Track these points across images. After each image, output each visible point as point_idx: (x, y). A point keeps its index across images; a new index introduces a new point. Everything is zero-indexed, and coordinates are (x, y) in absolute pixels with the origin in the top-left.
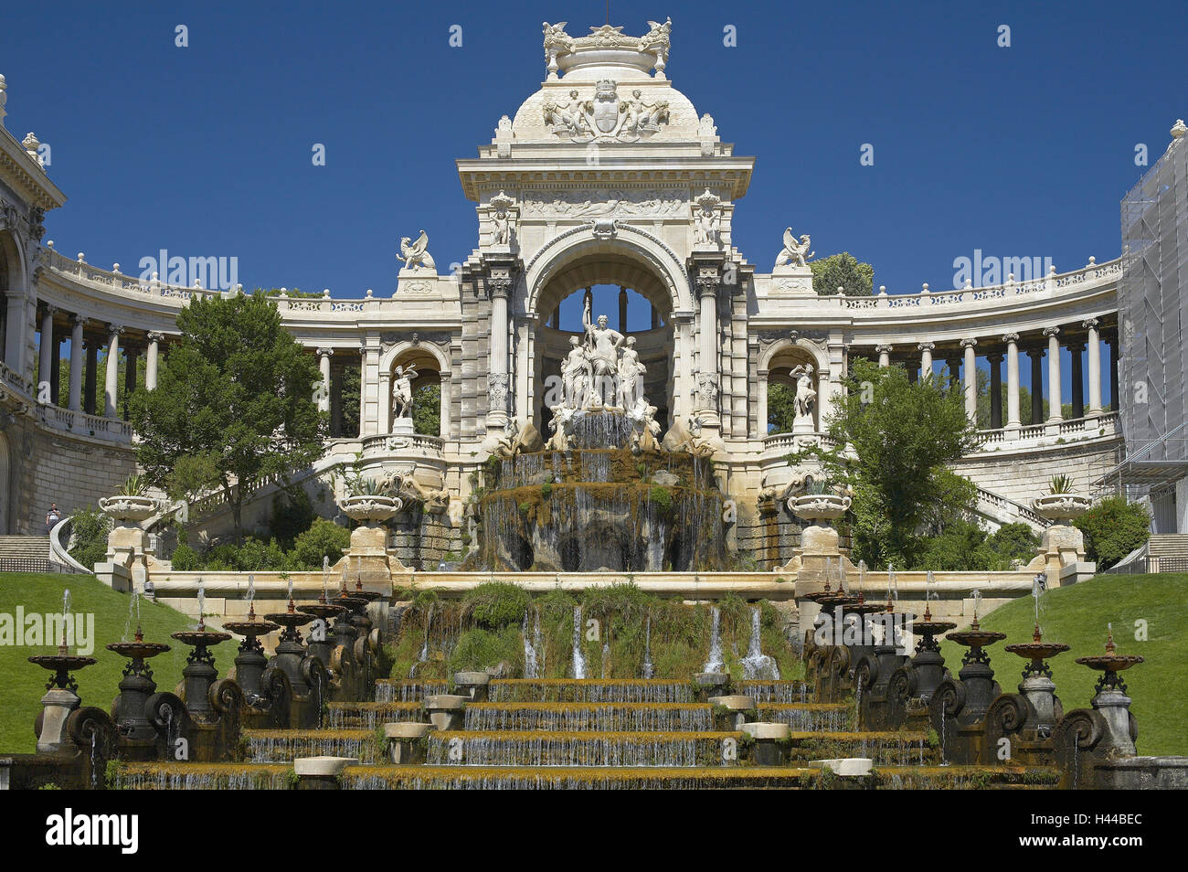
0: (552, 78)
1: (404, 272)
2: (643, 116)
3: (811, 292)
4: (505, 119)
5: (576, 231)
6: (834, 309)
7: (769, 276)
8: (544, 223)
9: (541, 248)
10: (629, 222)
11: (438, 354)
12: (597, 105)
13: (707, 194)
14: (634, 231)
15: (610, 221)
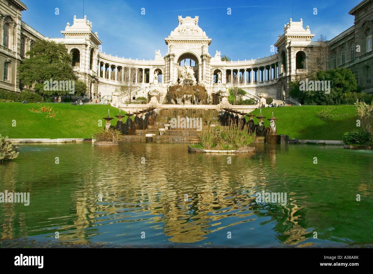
0: (180, 25)
1: (156, 56)
4: (172, 31)
7: (214, 58)
8: (178, 48)
9: (178, 52)
10: (192, 49)
11: (162, 70)
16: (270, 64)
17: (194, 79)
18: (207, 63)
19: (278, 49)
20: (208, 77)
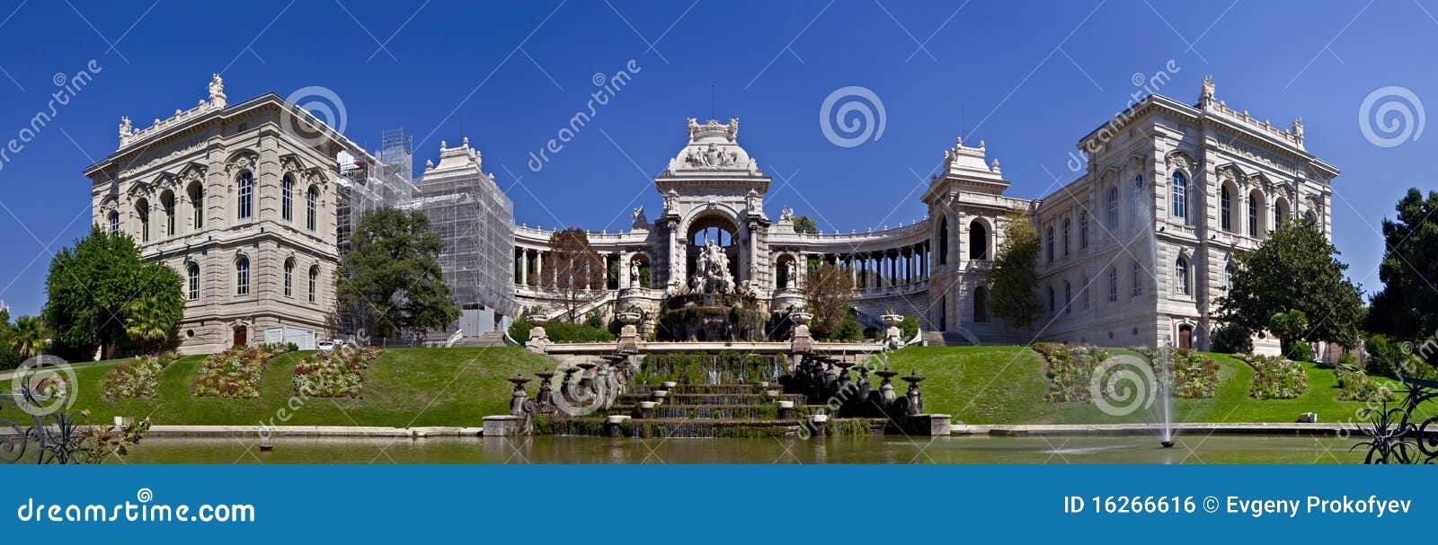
0: (691, 142)
3: (793, 231)
5: (699, 206)
6: (804, 239)
9: (688, 212)
10: (721, 202)
11: (648, 256)
13: (753, 191)
14: (723, 206)
15: (714, 202)
16: (912, 243)
17: (729, 278)
18: (760, 238)
19: (929, 207)
20: (764, 273)
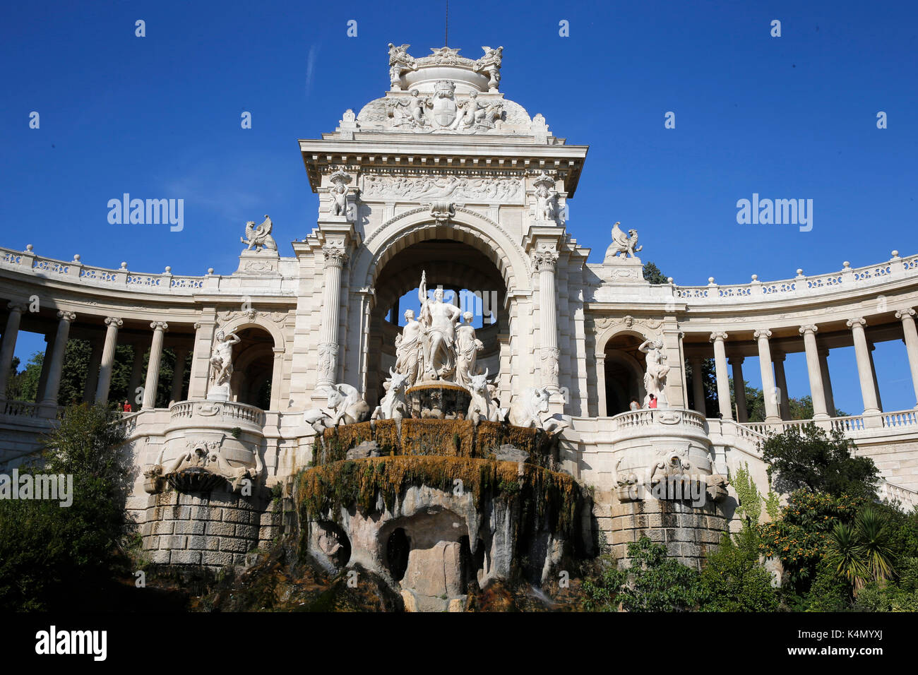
2: (480, 112)
3: (642, 280)
4: (350, 113)
5: (413, 212)
6: (665, 296)
7: (600, 265)
8: (384, 203)
9: (380, 226)
10: (466, 205)
11: (274, 330)
12: (437, 102)
14: (470, 213)
15: (447, 204)
